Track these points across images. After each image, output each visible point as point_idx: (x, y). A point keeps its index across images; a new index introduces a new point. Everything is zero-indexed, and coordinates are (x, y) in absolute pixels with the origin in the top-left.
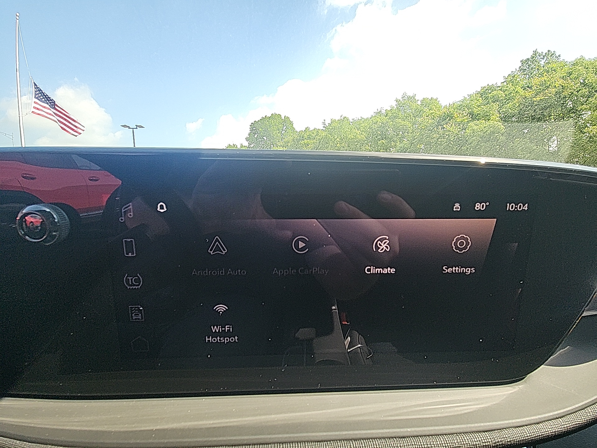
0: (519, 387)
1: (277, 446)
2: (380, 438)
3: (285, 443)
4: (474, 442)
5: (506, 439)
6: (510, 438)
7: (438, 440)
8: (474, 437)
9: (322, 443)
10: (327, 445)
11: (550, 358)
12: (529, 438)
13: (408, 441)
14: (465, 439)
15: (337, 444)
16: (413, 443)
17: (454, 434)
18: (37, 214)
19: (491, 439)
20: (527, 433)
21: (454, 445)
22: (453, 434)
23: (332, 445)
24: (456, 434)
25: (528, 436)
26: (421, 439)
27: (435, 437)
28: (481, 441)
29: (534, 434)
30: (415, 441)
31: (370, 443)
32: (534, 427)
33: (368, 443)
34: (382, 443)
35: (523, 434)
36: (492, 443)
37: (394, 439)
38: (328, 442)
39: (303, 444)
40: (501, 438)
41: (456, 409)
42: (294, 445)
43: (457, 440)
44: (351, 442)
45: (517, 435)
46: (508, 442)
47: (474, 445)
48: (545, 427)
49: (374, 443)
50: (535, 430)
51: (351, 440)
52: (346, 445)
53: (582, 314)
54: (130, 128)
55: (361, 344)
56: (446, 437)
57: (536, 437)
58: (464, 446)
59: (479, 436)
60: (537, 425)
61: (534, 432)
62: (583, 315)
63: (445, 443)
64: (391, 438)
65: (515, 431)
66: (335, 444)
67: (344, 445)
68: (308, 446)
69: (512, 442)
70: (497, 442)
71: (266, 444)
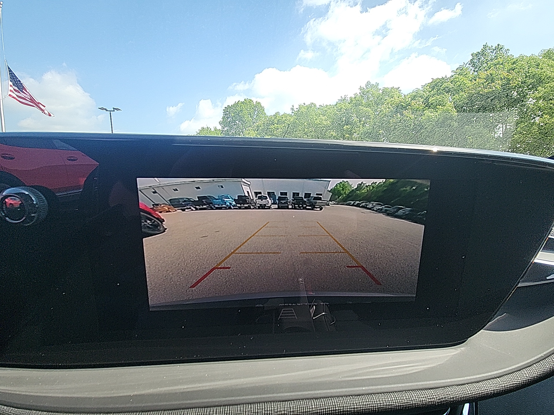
0: (461, 349)
1: (246, 406)
2: (338, 397)
3: (253, 403)
4: (421, 398)
5: (449, 395)
6: (453, 395)
7: (389, 397)
8: (421, 394)
9: (286, 402)
10: (291, 404)
11: (489, 324)
12: (470, 396)
13: (363, 399)
14: (413, 396)
15: (299, 403)
16: (367, 400)
17: (404, 391)
18: (16, 197)
19: (435, 395)
20: (468, 390)
21: (403, 401)
22: (402, 391)
23: (295, 404)
24: (405, 391)
25: (469, 394)
26: (374, 396)
27: (387, 395)
28: (427, 398)
29: (474, 391)
30: (369, 398)
31: (329, 401)
32: (475, 386)
33: (327, 401)
34: (340, 400)
35: (464, 392)
36: (437, 399)
37: (351, 397)
38: (292, 402)
39: (269, 404)
40: (445, 395)
41: (405, 369)
42: (261, 405)
43: (406, 396)
44: (312, 401)
45: (459, 392)
46: (451, 398)
47: (421, 401)
48: (484, 386)
49: (333, 401)
50: (475, 388)
51: (312, 399)
52: (308, 403)
53: (517, 285)
54: (107, 111)
55: (325, 312)
56: (396, 394)
57: (476, 394)
58: (412, 402)
59: (425, 393)
60: (477, 384)
61: (475, 390)
62: (519, 286)
63: (395, 400)
64: (348, 396)
65: (457, 389)
66: (298, 403)
67: (306, 404)
68: (274, 405)
69: (455, 398)
70: (441, 399)
71: (236, 405)
